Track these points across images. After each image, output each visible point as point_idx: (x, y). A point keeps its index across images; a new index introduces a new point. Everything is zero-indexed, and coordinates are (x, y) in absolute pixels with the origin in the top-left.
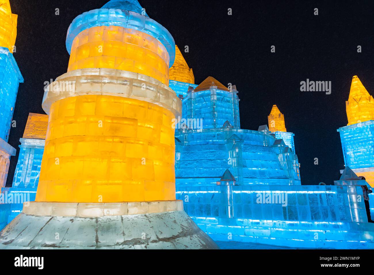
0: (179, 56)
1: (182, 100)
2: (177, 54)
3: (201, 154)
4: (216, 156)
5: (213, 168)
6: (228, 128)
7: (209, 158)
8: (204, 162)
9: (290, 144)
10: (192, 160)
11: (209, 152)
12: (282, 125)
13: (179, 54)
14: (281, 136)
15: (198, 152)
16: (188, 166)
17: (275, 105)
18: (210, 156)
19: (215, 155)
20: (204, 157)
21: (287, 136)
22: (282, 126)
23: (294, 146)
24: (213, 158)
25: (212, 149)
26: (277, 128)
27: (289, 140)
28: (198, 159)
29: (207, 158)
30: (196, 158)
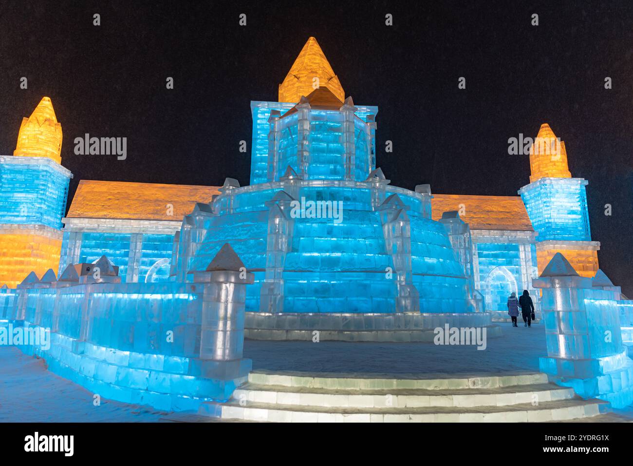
0: (314, 56)
2: (310, 53)
3: (230, 230)
4: (249, 233)
7: (239, 238)
9: (579, 201)
10: (215, 242)
12: (557, 164)
13: (314, 53)
14: (553, 188)
15: (228, 227)
16: (209, 252)
17: (546, 125)
18: (243, 232)
20: (233, 236)
21: (569, 186)
22: (558, 166)
23: (586, 206)
24: (245, 237)
25: (248, 221)
26: (546, 172)
27: (575, 194)
28: (224, 239)
29: (237, 237)
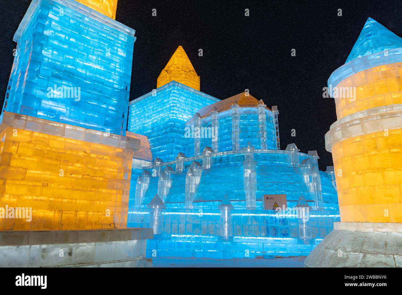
1: (217, 112)
3: (279, 176)
4: (294, 179)
5: (295, 191)
6: (292, 150)
8: (284, 185)
10: (270, 182)
11: (287, 175)
15: (275, 174)
16: (269, 188)
18: (289, 178)
19: (292, 178)
20: (283, 180)
24: (292, 182)
25: (289, 172)
28: (277, 181)
29: (286, 180)
30: (276, 180)
